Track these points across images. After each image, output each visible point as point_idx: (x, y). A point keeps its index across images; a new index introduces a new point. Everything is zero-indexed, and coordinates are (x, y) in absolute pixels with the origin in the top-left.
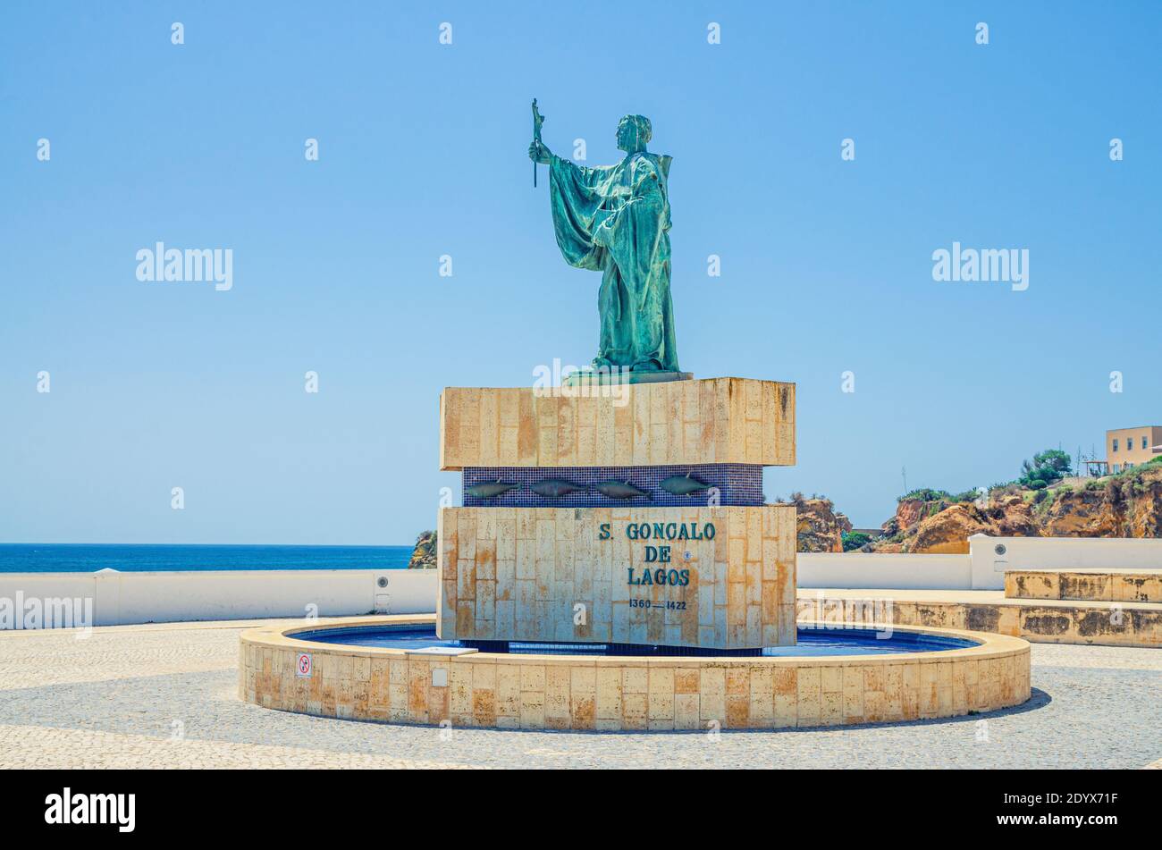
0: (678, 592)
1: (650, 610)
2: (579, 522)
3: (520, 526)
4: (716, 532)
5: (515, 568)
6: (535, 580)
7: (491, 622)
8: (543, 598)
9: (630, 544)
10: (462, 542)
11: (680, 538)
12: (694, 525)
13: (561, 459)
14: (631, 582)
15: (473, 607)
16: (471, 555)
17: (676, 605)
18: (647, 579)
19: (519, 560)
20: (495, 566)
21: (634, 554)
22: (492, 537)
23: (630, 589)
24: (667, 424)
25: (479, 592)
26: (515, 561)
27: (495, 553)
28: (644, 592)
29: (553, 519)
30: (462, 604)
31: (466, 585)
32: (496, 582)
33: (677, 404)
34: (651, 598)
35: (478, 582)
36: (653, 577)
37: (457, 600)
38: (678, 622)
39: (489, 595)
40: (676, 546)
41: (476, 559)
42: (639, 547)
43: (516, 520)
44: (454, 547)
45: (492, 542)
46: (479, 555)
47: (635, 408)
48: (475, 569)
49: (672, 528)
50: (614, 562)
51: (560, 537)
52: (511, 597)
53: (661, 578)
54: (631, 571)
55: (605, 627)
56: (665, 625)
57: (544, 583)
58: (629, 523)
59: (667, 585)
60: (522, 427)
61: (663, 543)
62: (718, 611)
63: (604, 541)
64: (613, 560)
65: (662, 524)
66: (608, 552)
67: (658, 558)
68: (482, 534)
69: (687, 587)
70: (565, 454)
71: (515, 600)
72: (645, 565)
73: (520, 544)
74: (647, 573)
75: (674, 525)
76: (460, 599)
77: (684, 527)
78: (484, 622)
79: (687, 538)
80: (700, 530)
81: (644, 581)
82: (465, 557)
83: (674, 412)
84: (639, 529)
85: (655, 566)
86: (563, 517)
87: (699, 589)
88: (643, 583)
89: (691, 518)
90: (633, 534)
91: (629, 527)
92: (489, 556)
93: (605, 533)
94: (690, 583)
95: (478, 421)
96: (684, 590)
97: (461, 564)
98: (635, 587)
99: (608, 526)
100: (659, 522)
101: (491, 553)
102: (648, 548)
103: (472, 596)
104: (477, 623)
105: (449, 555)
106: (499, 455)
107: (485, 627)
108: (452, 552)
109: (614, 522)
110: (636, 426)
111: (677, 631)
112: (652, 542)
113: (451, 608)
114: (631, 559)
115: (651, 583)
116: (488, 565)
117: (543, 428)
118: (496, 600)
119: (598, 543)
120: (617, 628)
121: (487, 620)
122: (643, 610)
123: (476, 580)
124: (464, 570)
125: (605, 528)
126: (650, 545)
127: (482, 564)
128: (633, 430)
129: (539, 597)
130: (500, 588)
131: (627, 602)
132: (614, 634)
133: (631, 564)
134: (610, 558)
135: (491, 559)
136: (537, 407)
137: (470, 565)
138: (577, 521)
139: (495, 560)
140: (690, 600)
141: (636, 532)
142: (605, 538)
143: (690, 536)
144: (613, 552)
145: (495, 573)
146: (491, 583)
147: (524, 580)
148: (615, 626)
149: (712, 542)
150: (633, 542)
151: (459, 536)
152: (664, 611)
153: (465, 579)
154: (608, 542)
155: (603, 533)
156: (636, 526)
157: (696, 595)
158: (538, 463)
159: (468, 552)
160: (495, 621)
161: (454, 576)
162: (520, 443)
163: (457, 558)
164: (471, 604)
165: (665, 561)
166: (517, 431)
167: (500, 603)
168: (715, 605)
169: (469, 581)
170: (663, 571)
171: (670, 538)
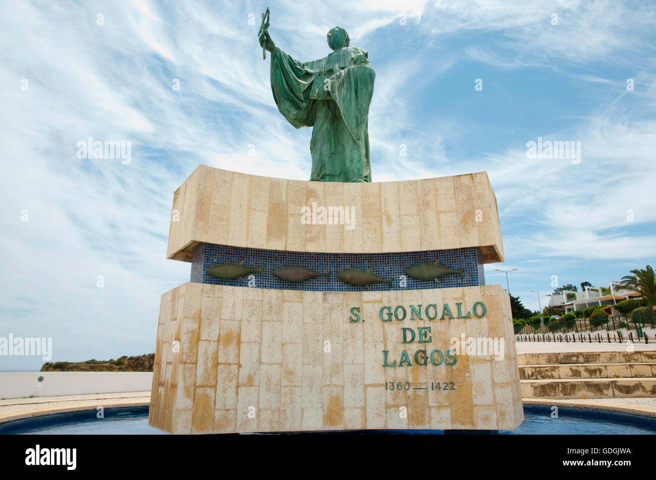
0: (444, 372)
1: (410, 392)
2: (327, 306)
3: (266, 308)
4: (488, 310)
5: (260, 352)
6: (281, 364)
7: (232, 412)
8: (289, 384)
9: (383, 327)
10: (205, 322)
11: (443, 318)
12: (459, 305)
13: (308, 245)
14: (386, 365)
15: (213, 395)
16: (214, 336)
17: (443, 386)
18: (404, 361)
19: (264, 343)
20: (239, 349)
21: (389, 336)
22: (237, 319)
23: (385, 372)
24: (418, 214)
25: (221, 377)
26: (260, 343)
27: (239, 335)
28: (401, 373)
29: (301, 302)
30: (200, 391)
31: (206, 370)
32: (240, 366)
33: (429, 198)
34: (411, 380)
35: (220, 367)
36: (411, 359)
37: (196, 387)
38: (447, 404)
39: (231, 381)
40: (437, 327)
41: (218, 341)
42: (394, 330)
43: (262, 301)
44: (196, 326)
45: (236, 323)
46: (222, 336)
47: (383, 202)
48: (217, 351)
49: (431, 309)
50: (366, 345)
51: (308, 319)
52: (255, 384)
53: (421, 359)
54: (386, 353)
55: (358, 413)
56: (429, 407)
57: (290, 367)
58: (381, 306)
59: (430, 366)
60: (271, 213)
61: (421, 324)
62: (498, 391)
63: (354, 324)
64: (364, 342)
65: (420, 306)
66: (359, 334)
67: (417, 339)
68: (226, 314)
69: (455, 367)
70: (312, 240)
71: (259, 386)
72: (401, 348)
73: (266, 324)
74: (404, 354)
75: (435, 306)
76: (199, 386)
77: (446, 308)
78: (224, 413)
79: (451, 318)
80: (467, 308)
81: (401, 363)
82: (208, 338)
83: (427, 204)
84: (393, 311)
85: (414, 348)
86: (311, 300)
87: (471, 368)
88: (401, 365)
89: (455, 299)
90: (386, 317)
91: (382, 310)
92: (233, 338)
93: (355, 316)
94: (457, 362)
95: (229, 201)
96: (452, 370)
97: (202, 346)
98: (390, 370)
99: (358, 309)
100: (415, 304)
101: (235, 335)
102: (404, 330)
103: (213, 383)
104: (217, 413)
105: (190, 335)
106: (248, 236)
107: (226, 418)
108: (193, 332)
109: (365, 305)
110: (384, 217)
111: (446, 414)
112: (407, 323)
113: (188, 396)
114: (385, 341)
115: (410, 365)
116: (232, 347)
117: (292, 215)
118: (238, 386)
119: (348, 326)
120: (370, 414)
121: (227, 410)
122: (402, 392)
123: (218, 364)
124: (206, 353)
125: (355, 312)
126: (406, 326)
127: (225, 346)
128: (381, 222)
129: (284, 383)
130: (244, 373)
131: (382, 385)
132: (368, 419)
133: (386, 346)
134: (362, 342)
135: (235, 342)
136: (287, 196)
137: (212, 347)
138: (326, 305)
139: (239, 342)
140: (459, 380)
141: (390, 314)
142: (355, 321)
143: (455, 314)
144: (364, 335)
145: (238, 356)
146: (235, 367)
147: (269, 364)
148: (368, 411)
149: (484, 320)
150: (386, 325)
151: (203, 315)
152: (427, 393)
153: (205, 363)
154: (359, 325)
155: (353, 316)
156: (389, 308)
157: (467, 375)
158: (286, 246)
159: (210, 333)
160: (236, 411)
161: (194, 359)
162: (269, 227)
163: (199, 339)
164: (211, 392)
165: (425, 342)
166: (266, 215)
167: (242, 391)
168: (493, 382)
169: (210, 365)
170: (424, 352)
171: (430, 319)
